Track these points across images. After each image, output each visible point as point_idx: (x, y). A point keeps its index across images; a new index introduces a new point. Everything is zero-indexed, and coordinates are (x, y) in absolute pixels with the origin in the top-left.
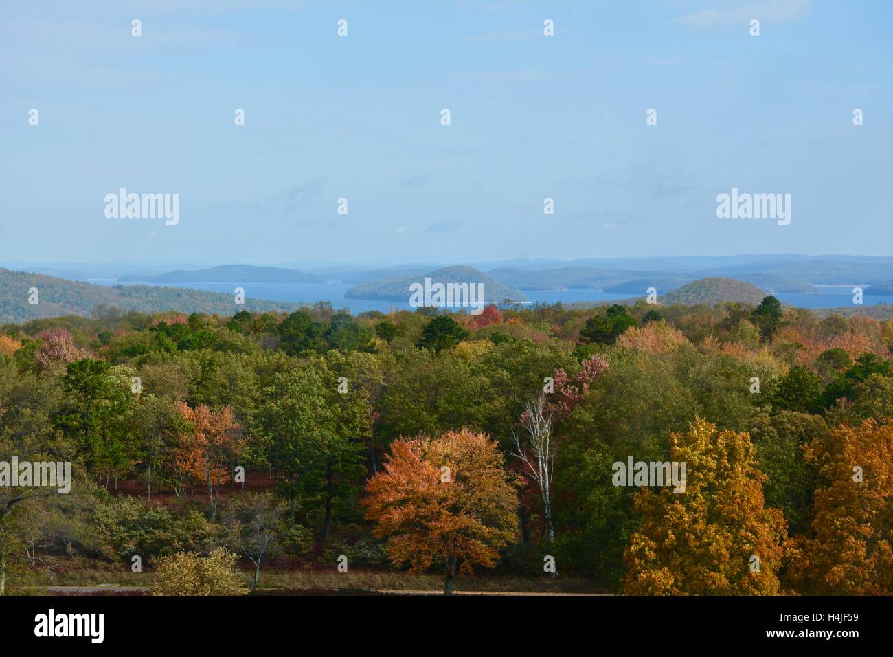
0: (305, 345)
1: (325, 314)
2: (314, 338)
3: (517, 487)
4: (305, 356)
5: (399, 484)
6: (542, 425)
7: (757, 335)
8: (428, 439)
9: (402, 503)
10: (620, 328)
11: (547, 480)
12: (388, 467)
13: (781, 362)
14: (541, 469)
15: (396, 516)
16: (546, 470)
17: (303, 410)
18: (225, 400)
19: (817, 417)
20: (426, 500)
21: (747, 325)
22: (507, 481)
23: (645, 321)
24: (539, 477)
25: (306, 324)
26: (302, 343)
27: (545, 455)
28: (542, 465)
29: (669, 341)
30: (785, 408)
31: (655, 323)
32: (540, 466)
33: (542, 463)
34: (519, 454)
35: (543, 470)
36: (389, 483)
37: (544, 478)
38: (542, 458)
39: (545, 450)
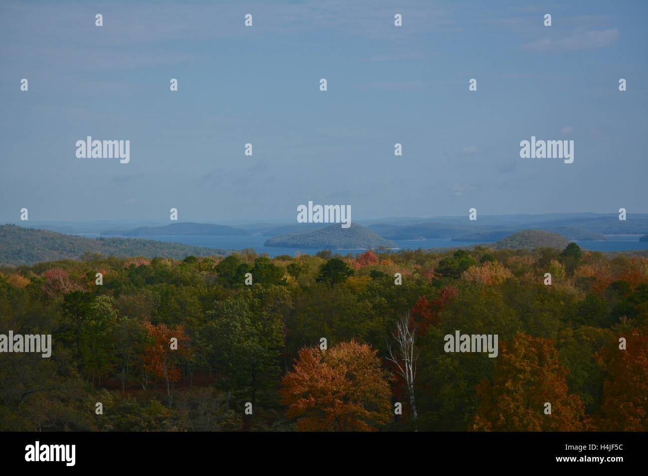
1: (250, 257)
2: (243, 274)
3: (390, 382)
4: (236, 288)
5: (304, 380)
7: (563, 271)
9: (305, 395)
10: (464, 267)
11: (412, 376)
12: (296, 368)
13: (580, 290)
14: (407, 369)
15: (301, 405)
16: (411, 370)
17: (235, 327)
18: (178, 320)
19: (606, 330)
20: (323, 392)
21: (556, 263)
23: (482, 262)
24: (406, 374)
27: (410, 359)
28: (408, 366)
30: (583, 323)
31: (489, 263)
33: (408, 365)
34: (392, 358)
35: (409, 370)
36: (297, 380)
37: (410, 373)
38: (407, 361)
39: (410, 356)
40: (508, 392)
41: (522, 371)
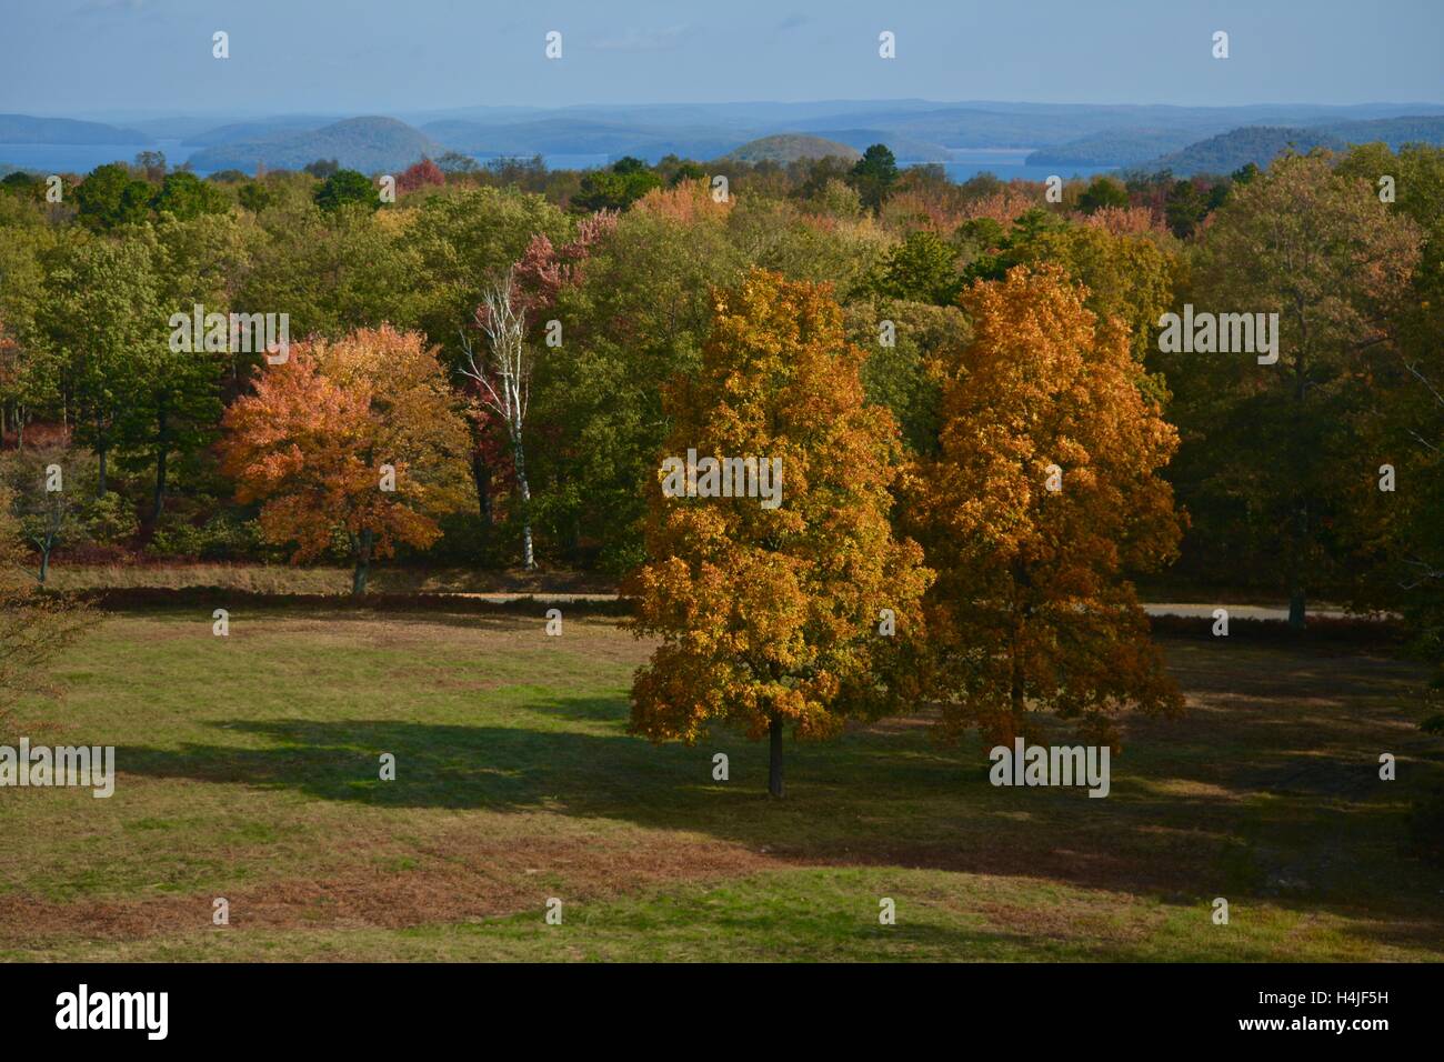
0: (121, 217)
1: (152, 173)
2: (134, 207)
3: (469, 419)
4: (120, 234)
5: (277, 415)
6: (509, 323)
7: (855, 203)
8: (325, 341)
9: (282, 446)
10: (636, 191)
11: (519, 412)
12: (260, 387)
13: (893, 238)
14: (508, 396)
15: (274, 468)
16: (516, 396)
17: (118, 308)
19: (950, 309)
20: (321, 440)
21: (840, 189)
22: (455, 409)
23: (674, 180)
24: (505, 407)
25: (122, 185)
26: (115, 215)
27: (515, 373)
28: (511, 389)
31: (693, 182)
32: (507, 390)
33: (510, 386)
34: (474, 373)
35: (512, 396)
36: (260, 413)
37: (514, 405)
38: (509, 377)
39: (514, 364)
40: (733, 400)
41: (762, 353)
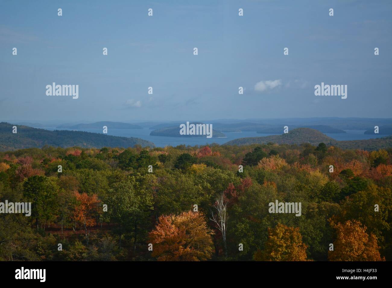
0: (129, 165)
4: (128, 170)
6: (222, 208)
7: (316, 160)
8: (175, 216)
10: (260, 157)
12: (157, 227)
16: (224, 226)
17: (125, 200)
18: (94, 190)
19: (336, 204)
21: (312, 156)
22: (208, 233)
23: (270, 154)
25: (129, 156)
26: (127, 164)
27: (224, 220)
29: (279, 164)
32: (222, 224)
37: (223, 229)
41: (281, 246)
